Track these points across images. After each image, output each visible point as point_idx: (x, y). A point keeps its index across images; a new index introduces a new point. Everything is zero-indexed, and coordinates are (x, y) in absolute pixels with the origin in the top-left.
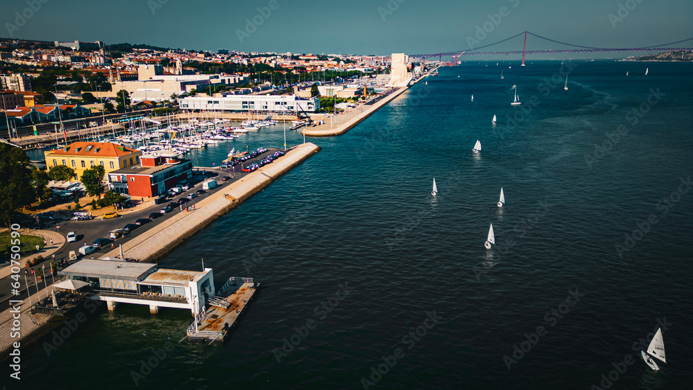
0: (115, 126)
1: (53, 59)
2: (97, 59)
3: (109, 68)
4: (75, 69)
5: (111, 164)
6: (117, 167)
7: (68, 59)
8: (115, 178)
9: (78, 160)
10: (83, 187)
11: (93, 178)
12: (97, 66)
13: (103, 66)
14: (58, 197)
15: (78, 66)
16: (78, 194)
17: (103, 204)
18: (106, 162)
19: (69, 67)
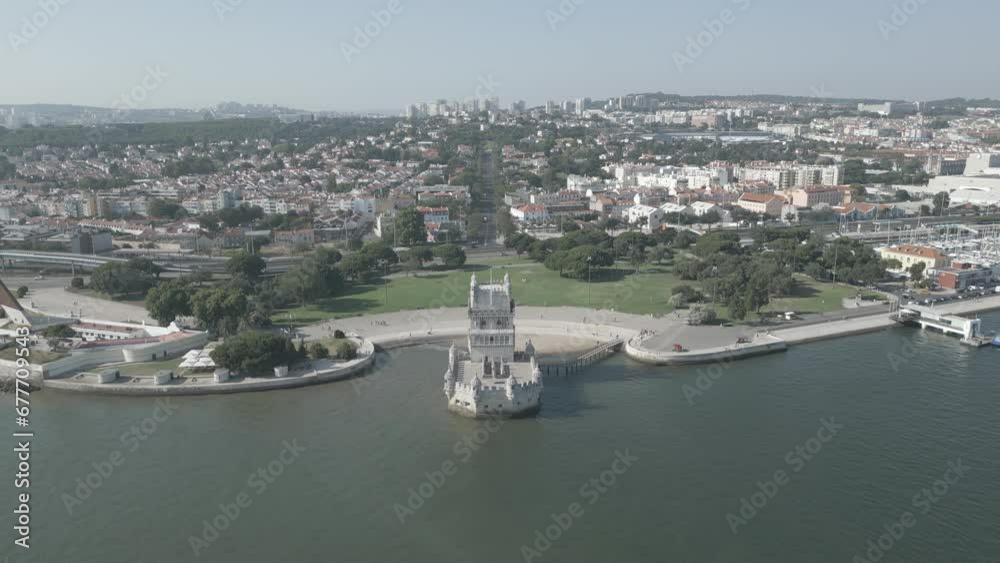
0: (929, 231)
1: (857, 133)
2: (912, 132)
3: (927, 145)
4: (883, 148)
5: (930, 262)
6: (933, 265)
7: (874, 132)
8: (930, 272)
9: (906, 257)
10: (909, 275)
11: (917, 270)
12: (911, 142)
13: (919, 142)
14: (891, 278)
15: (888, 143)
16: (903, 279)
17: (921, 287)
18: (925, 260)
19: (875, 145)
